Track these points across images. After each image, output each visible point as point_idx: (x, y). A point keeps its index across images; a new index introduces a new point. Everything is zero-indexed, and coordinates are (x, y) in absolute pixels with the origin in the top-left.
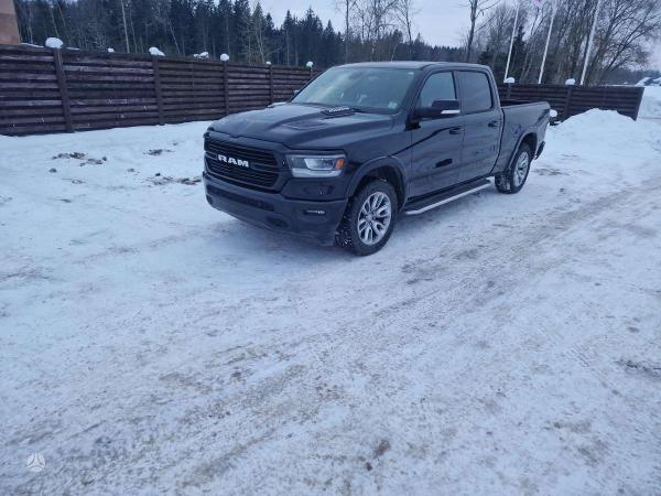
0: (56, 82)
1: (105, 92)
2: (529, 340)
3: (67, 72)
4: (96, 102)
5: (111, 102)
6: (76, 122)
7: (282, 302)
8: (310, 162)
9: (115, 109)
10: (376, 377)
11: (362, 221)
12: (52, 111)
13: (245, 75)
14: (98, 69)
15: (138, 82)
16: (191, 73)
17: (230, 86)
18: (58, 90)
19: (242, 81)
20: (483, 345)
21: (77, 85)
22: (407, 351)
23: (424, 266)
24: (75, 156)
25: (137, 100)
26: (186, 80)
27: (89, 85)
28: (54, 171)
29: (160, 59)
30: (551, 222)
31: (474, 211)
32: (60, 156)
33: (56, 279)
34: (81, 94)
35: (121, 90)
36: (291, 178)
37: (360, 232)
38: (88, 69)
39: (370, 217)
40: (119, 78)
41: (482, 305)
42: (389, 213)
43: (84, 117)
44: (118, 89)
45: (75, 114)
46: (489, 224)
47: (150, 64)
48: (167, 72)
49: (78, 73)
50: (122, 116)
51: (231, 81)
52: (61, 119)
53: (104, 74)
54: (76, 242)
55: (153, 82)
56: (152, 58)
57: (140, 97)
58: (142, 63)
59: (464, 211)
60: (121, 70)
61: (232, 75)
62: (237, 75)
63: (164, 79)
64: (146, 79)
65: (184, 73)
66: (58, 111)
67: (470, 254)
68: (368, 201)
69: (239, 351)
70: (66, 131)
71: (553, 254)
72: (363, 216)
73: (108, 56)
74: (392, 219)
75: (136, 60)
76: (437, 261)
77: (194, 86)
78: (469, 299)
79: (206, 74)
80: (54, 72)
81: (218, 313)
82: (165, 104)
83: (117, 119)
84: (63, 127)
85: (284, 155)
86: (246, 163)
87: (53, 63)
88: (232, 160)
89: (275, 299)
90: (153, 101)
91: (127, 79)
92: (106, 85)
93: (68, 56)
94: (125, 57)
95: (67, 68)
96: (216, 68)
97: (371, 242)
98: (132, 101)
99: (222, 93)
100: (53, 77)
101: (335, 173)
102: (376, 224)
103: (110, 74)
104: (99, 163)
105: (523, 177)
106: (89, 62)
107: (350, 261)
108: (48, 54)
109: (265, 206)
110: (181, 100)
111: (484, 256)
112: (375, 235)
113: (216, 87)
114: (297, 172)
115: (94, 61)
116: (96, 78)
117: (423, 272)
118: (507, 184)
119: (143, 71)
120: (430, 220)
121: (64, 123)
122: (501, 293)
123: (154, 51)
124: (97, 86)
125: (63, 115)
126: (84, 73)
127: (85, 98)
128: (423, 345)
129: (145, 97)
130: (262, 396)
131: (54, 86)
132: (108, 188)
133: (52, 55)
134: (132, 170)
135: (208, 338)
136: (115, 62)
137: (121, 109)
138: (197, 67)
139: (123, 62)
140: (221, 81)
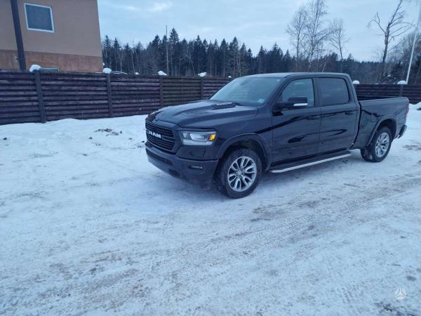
0: (106, 91)
1: (131, 96)
2: (313, 275)
3: (112, 86)
4: (127, 101)
5: (134, 101)
6: (115, 112)
7: (160, 225)
8: (193, 136)
9: (136, 105)
10: (178, 285)
11: (231, 175)
12: (103, 106)
13: (214, 85)
14: (129, 84)
15: (151, 90)
16: (181, 85)
17: (205, 91)
18: (106, 95)
19: (212, 88)
20: (273, 273)
21: (117, 93)
22: (213, 270)
23: (270, 210)
24: (107, 130)
25: (149, 100)
26: (179, 88)
27: (123, 92)
28: (91, 138)
29: (164, 77)
30: (394, 185)
31: (335, 174)
32: (99, 130)
33: (45, 199)
34: (119, 97)
35: (140, 94)
36: (182, 145)
37: (230, 182)
38: (123, 84)
39: (239, 173)
40: (140, 88)
41: (293, 242)
42: (255, 171)
43: (119, 110)
44: (138, 94)
45: (114, 108)
46: (341, 183)
47: (158, 80)
48: (167, 84)
49: (118, 86)
50: (140, 109)
51: (205, 88)
52: (107, 110)
53: (132, 86)
54: (74, 178)
55: (159, 90)
56: (159, 77)
57: (151, 98)
58: (153, 80)
59: (326, 173)
60: (141, 84)
61: (206, 85)
62: (209, 85)
63: (164, 88)
64: (156, 89)
65: (177, 85)
66: (106, 106)
67: (311, 204)
68: (236, 162)
69: (106, 255)
70: (109, 117)
71: (380, 209)
72: (232, 171)
73: (135, 77)
74: (258, 175)
75: (150, 78)
76: (283, 207)
77: (182, 92)
78: (287, 236)
79: (190, 85)
80: (106, 86)
81: (116, 228)
82: (165, 102)
83: (137, 111)
84: (107, 115)
85: (177, 131)
86: (159, 136)
87: (105, 81)
88: (154, 134)
89: (157, 223)
90: (158, 100)
91: (144, 88)
92: (132, 92)
93: (113, 77)
94: (144, 77)
95: (113, 83)
96: (196, 81)
97: (240, 190)
98: (147, 100)
99: (199, 95)
100: (104, 89)
101: (209, 143)
102: (244, 178)
103: (135, 86)
104: (117, 134)
105: (385, 150)
106: (125, 80)
107: (223, 201)
108: (103, 77)
109: (168, 162)
110: (174, 99)
111: (321, 206)
112: (243, 185)
113: (196, 92)
114: (186, 142)
115: (128, 80)
116: (128, 88)
117: (267, 214)
118: (369, 155)
119: (154, 84)
120: (297, 178)
121: (108, 113)
122: (314, 235)
123: (161, 73)
124: (128, 93)
125: (108, 108)
126: (121, 86)
127: (121, 99)
128: (230, 266)
129: (154, 98)
130: (97, 287)
131: (105, 93)
132: (112, 149)
133: (105, 77)
134: (131, 139)
135: (98, 243)
136: (138, 80)
137: (139, 105)
138: (185, 81)
139: (143, 80)
140: (199, 88)
